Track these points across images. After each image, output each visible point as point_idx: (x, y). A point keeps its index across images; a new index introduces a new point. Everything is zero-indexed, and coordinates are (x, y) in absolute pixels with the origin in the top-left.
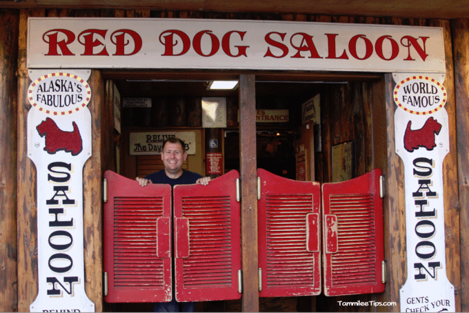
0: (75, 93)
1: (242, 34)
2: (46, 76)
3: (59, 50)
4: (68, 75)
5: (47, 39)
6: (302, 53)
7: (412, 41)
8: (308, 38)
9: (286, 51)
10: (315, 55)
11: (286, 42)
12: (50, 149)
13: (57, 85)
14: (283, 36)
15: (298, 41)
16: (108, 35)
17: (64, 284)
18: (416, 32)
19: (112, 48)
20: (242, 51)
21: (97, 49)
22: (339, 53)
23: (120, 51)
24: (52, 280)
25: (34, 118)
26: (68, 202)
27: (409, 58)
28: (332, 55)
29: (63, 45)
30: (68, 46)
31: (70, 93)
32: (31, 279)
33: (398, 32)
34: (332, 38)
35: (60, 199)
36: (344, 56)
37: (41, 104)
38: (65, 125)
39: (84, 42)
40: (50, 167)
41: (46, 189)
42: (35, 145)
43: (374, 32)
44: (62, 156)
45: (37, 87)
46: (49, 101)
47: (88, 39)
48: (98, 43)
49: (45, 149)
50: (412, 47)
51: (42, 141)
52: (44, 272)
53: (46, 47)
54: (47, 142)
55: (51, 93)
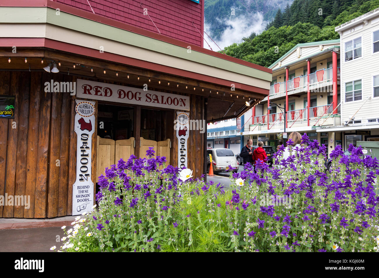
0: (90, 110)
1: (140, 93)
2: (84, 102)
3: (87, 92)
4: (88, 103)
5: (83, 88)
6: (155, 101)
7: (182, 100)
8: (157, 96)
9: (151, 100)
10: (158, 102)
11: (151, 97)
12: (82, 129)
13: (85, 106)
14: (150, 95)
15: (154, 97)
16: (102, 89)
17: (85, 176)
18: (183, 97)
19: (103, 94)
20: (140, 98)
21: (99, 93)
22: (164, 102)
23: (106, 95)
24: (81, 175)
25: (78, 117)
26: (87, 148)
27: (181, 106)
28: (162, 102)
29: (88, 90)
30: (90, 91)
31: (89, 109)
32: (75, 174)
33: (179, 97)
34: (163, 97)
35: (85, 147)
36: (165, 103)
37: (80, 113)
38: (87, 121)
39: (95, 90)
40: (82, 135)
41: (80, 143)
42: (77, 127)
43: (173, 96)
44: (86, 131)
45: (78, 106)
46: (82, 112)
47: (96, 89)
48: (99, 91)
49: (80, 129)
50: (182, 102)
51: (80, 126)
52: (79, 172)
53: (83, 91)
54: (81, 126)
55: (83, 109)
